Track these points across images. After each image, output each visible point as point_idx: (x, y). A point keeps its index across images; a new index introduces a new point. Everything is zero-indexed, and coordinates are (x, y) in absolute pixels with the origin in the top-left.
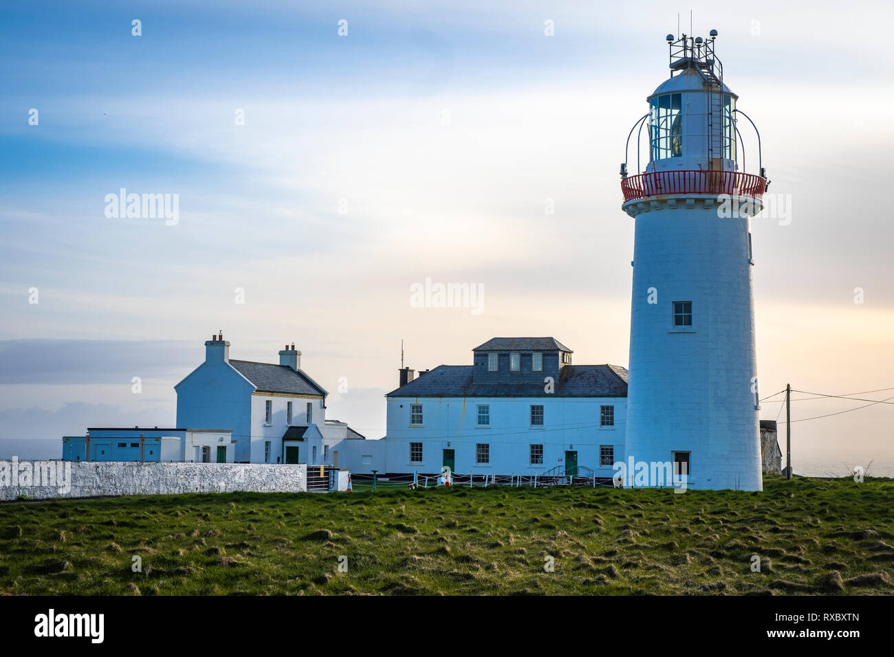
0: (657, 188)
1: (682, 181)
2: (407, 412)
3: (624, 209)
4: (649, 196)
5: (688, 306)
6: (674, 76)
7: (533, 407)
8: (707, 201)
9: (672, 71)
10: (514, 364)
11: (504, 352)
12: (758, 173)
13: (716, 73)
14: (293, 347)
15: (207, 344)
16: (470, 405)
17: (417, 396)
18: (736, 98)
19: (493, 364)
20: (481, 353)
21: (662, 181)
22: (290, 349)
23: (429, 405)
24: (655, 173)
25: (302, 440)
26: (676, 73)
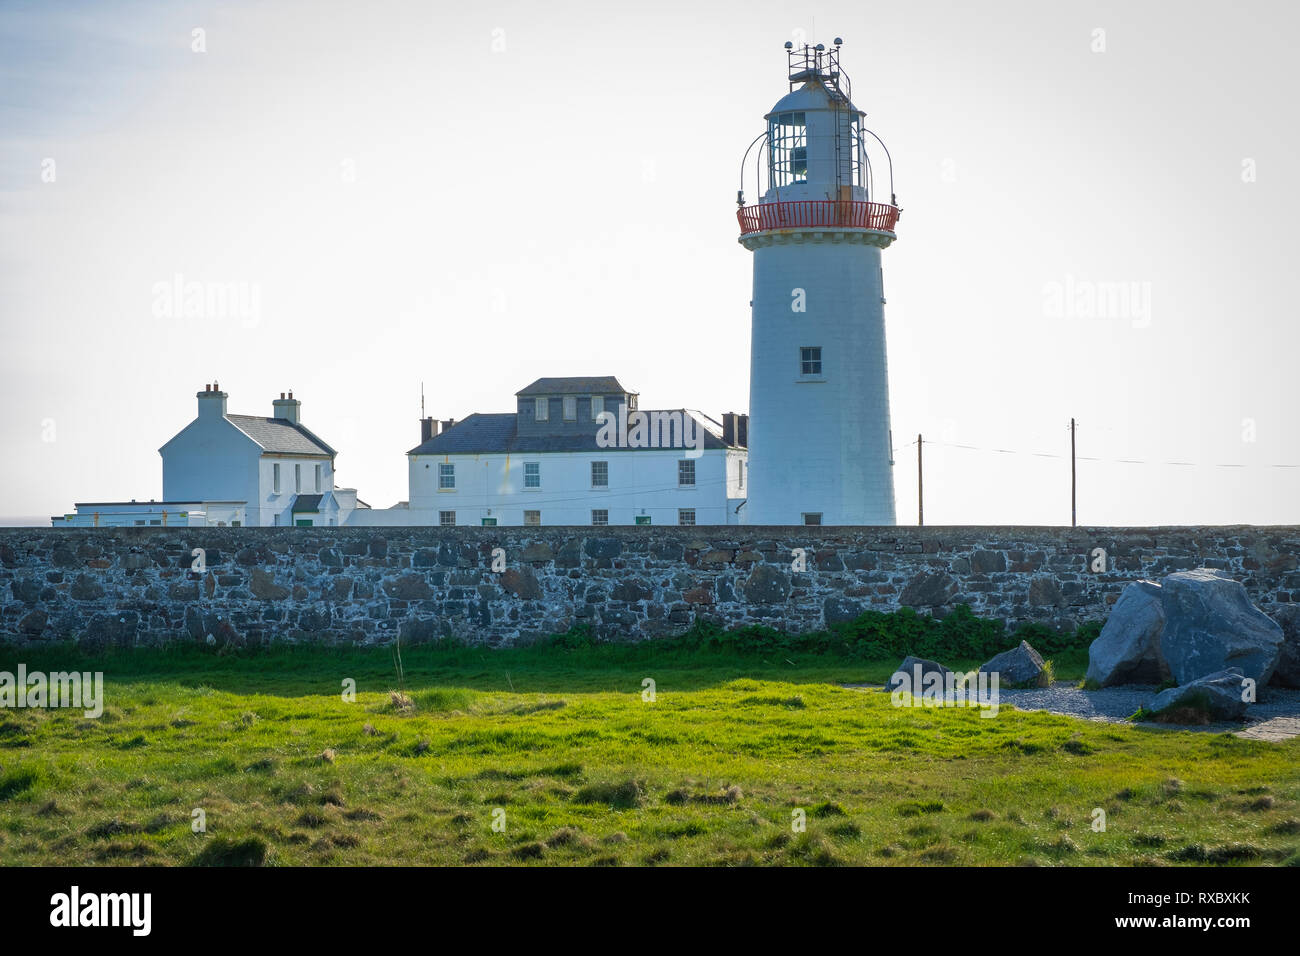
0: (781, 220)
1: (809, 214)
2: (435, 474)
3: (740, 242)
4: (771, 229)
5: (816, 352)
6: (794, 90)
7: (594, 464)
8: (837, 236)
9: (791, 84)
10: (569, 410)
11: (555, 397)
12: (888, 202)
13: (843, 87)
14: (290, 395)
15: (200, 395)
16: (515, 462)
17: (447, 453)
18: (864, 115)
19: (542, 412)
20: (526, 397)
21: (786, 213)
22: (287, 397)
23: (462, 463)
24: (778, 204)
25: (317, 511)
26: (797, 86)
